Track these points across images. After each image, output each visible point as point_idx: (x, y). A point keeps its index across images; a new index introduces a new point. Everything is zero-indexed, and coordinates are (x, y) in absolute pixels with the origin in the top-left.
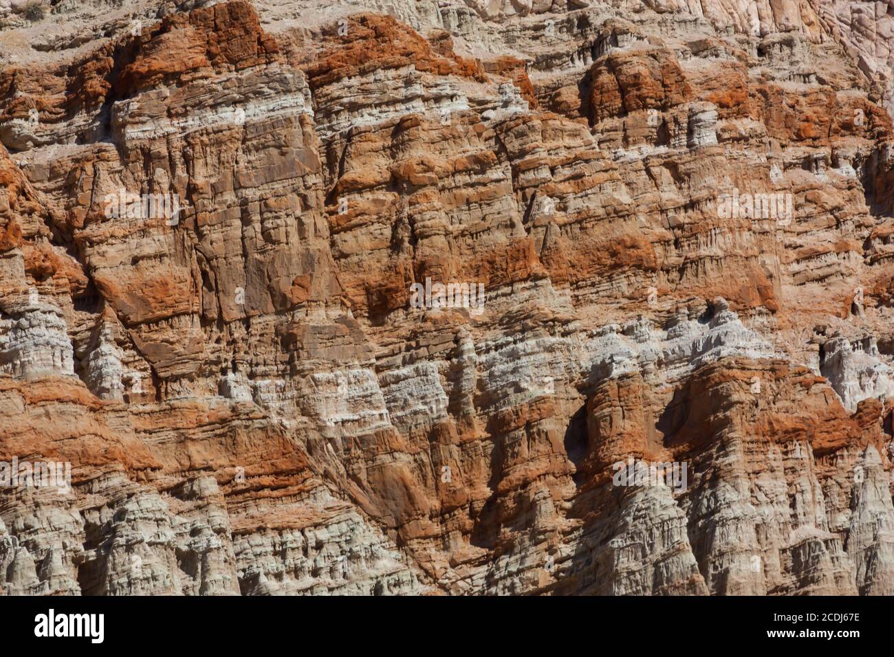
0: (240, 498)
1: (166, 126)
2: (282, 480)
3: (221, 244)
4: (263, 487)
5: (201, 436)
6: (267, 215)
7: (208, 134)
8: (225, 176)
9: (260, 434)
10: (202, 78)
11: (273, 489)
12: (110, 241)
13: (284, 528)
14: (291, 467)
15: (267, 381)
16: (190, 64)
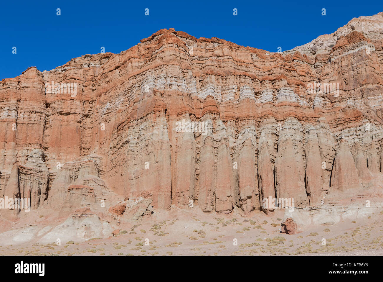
0: (346, 123)
1: (339, 56)
2: (356, 118)
3: (348, 76)
4: (352, 120)
5: (340, 112)
6: (357, 69)
7: (345, 56)
8: (349, 63)
9: (352, 110)
10: (346, 46)
11: (354, 120)
12: (326, 79)
13: (351, 127)
14: (358, 115)
15: (357, 100)
16: (343, 44)
